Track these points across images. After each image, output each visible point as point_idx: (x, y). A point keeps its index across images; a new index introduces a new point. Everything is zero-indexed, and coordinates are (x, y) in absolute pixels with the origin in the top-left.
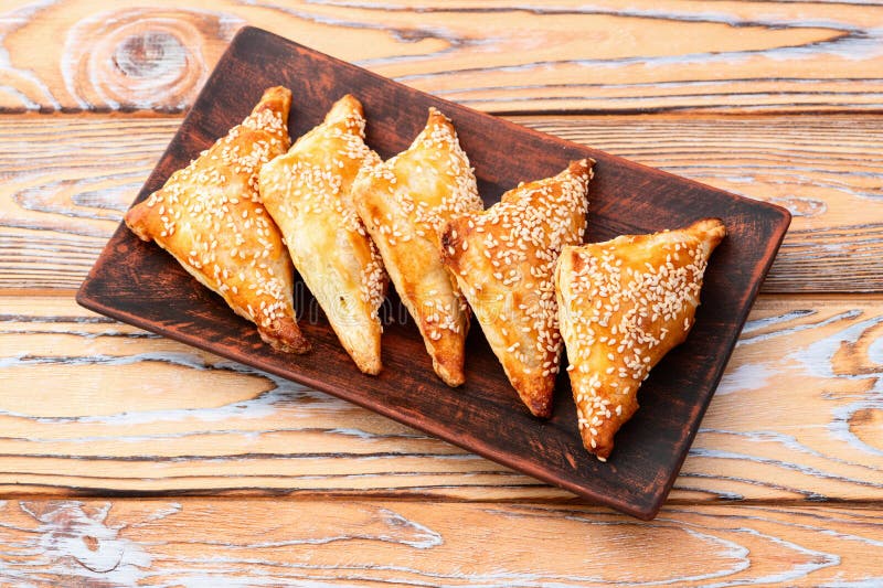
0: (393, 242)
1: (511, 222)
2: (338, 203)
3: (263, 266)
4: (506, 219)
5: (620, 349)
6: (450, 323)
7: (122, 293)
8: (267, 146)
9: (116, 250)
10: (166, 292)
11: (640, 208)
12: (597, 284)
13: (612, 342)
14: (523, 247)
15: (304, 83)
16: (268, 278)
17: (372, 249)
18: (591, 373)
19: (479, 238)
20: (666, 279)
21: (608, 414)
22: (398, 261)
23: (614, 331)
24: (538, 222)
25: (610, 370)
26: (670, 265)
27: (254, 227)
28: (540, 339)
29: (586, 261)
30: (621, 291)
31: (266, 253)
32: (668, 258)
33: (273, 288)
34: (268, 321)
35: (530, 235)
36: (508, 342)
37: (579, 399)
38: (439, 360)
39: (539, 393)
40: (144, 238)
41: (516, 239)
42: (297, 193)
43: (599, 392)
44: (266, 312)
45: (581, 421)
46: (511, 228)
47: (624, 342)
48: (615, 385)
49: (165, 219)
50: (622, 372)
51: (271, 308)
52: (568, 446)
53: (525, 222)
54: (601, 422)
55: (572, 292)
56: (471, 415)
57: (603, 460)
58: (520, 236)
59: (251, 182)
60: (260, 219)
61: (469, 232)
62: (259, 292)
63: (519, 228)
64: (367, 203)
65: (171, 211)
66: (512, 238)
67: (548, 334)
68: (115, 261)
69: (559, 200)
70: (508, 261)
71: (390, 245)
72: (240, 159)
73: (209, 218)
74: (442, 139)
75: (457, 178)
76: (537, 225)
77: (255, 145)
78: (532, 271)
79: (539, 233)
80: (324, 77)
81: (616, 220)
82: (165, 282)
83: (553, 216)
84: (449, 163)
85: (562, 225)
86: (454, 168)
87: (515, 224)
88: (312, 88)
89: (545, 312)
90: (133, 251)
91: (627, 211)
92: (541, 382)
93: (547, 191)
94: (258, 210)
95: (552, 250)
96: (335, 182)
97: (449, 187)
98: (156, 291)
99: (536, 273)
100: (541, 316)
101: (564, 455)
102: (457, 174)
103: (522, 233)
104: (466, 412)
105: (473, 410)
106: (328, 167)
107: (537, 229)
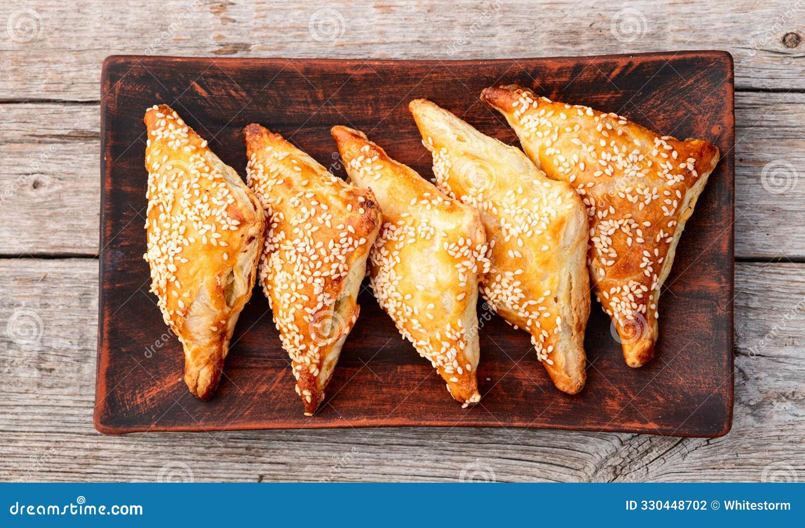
0: (426, 195)
1: (317, 251)
4: (323, 252)
6: (355, 163)
7: (691, 81)
10: (653, 107)
14: (296, 230)
15: (635, 394)
17: (452, 194)
22: (417, 184)
27: (569, 160)
33: (532, 121)
34: (524, 95)
35: (295, 246)
36: (289, 158)
38: (358, 137)
39: (254, 140)
41: (305, 234)
46: (315, 244)
49: (669, 148)
52: (211, 107)
53: (305, 259)
56: (310, 100)
58: (302, 240)
62: (542, 112)
63: (308, 248)
65: (665, 155)
66: (309, 233)
68: (717, 113)
72: (617, 227)
73: (616, 150)
74: (443, 350)
75: (400, 298)
76: (295, 263)
77: (614, 255)
78: (281, 215)
79: (291, 257)
80: (617, 408)
81: (266, 368)
82: (661, 117)
83: (289, 286)
84: (416, 312)
85: (280, 285)
86: (409, 308)
87: (313, 251)
88: (626, 394)
89: (262, 191)
90: (707, 133)
91: (258, 381)
92: (255, 148)
93: (307, 314)
94: (572, 178)
95: (276, 250)
96: (507, 230)
97: (400, 278)
98: (663, 102)
99: (278, 216)
100: (264, 186)
101: (209, 93)
102: (404, 305)
103: (303, 244)
104: (317, 102)
105: (312, 107)
106: (520, 243)
107: (293, 260)
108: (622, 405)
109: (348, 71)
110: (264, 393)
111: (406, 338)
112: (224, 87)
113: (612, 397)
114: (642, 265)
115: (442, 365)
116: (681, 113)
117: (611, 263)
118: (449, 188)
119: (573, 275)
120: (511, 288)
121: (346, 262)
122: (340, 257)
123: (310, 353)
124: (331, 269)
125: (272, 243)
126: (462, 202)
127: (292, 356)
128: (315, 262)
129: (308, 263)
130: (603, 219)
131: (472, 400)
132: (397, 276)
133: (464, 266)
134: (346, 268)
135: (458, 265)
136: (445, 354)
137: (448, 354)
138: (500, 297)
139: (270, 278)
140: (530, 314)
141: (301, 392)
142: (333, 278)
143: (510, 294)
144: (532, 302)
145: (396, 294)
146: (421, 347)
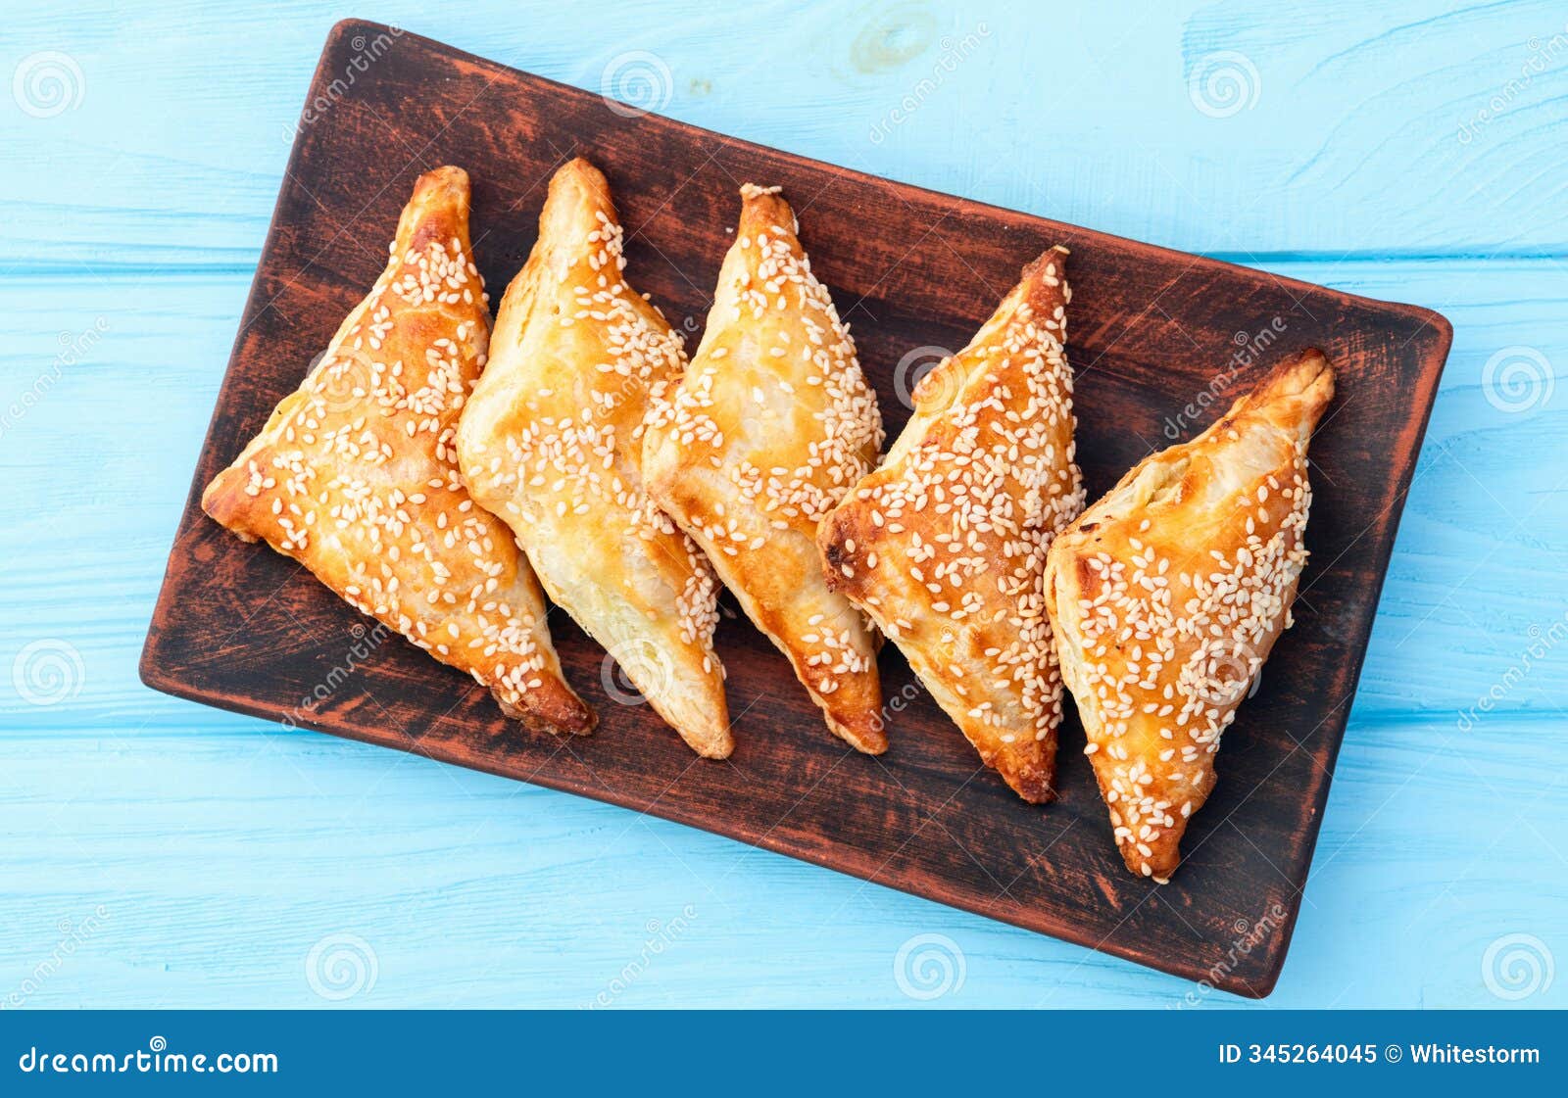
0: (731, 551)
1: (950, 498)
2: (617, 485)
3: (489, 606)
4: (939, 494)
5: (1182, 720)
6: (853, 662)
8: (453, 350)
9: (192, 560)
11: (1163, 330)
12: (1129, 619)
13: (1167, 710)
14: (979, 547)
15: (481, 132)
16: (501, 622)
17: (690, 549)
18: (1131, 760)
19: (895, 544)
20: (1249, 572)
21: (1169, 821)
22: (745, 580)
23: (1168, 692)
24: (998, 483)
25: (1166, 755)
26: (1253, 540)
27: (463, 540)
28: (1028, 691)
29: (1104, 575)
30: (1174, 624)
31: (492, 585)
32: (1250, 527)
33: (513, 640)
34: (514, 697)
35: (987, 520)
36: (969, 701)
37: (1112, 797)
38: (839, 719)
39: (1035, 768)
40: (245, 538)
41: (964, 534)
42: (537, 481)
43: (1148, 790)
44: (505, 680)
45: (1120, 833)
46: (951, 512)
47: (1187, 709)
48: (1176, 776)
49: (285, 523)
50: (1189, 753)
51: (516, 674)
52: (1096, 854)
53: (975, 491)
54: (1156, 835)
55: (1083, 633)
56: (913, 816)
57: (1164, 882)
58: (971, 525)
59: (440, 451)
60: (471, 522)
61: (877, 534)
62: (489, 651)
63: (966, 509)
64: (675, 495)
65: (294, 508)
66: (956, 534)
67: (1040, 681)
68: (195, 583)
69: (1027, 415)
70: (956, 581)
71: (726, 555)
72: (411, 398)
73: (375, 534)
74: (781, 280)
75: (828, 384)
76: (998, 491)
77: (431, 354)
78: (1002, 586)
79: (1004, 505)
80: (517, 116)
81: (1120, 357)
82: (296, 606)
83: (1021, 456)
84: (807, 353)
85: (1040, 466)
86: (818, 362)
87: (957, 501)
88: (496, 138)
89: (1031, 648)
90: (224, 554)
91: (1139, 338)
92: (1035, 749)
93: (1003, 400)
94: (465, 506)
95: (1030, 529)
96: (603, 443)
97: (818, 416)
98: (285, 631)
99: (1010, 587)
100: (1026, 657)
101: (1092, 880)
102: (826, 371)
103: (973, 518)
104: (902, 810)
105: (913, 802)
106: (586, 415)
107: (999, 499)
108: (509, 119)
109: (826, 843)
110: (1133, 312)
111: (843, 323)
112: (1062, 883)
113: (521, 138)
114: (389, 325)
115: (792, 260)
116: (261, 602)
117: (442, 342)
118: (692, 560)
119: (514, 343)
120: (628, 348)
121: (906, 467)
122: (913, 478)
123: (1022, 340)
124: (935, 463)
125: (1034, 545)
126: (675, 525)
127: (1058, 348)
128: (959, 481)
129: (974, 483)
130: (432, 417)
131: (759, 190)
132: (823, 423)
133: (698, 400)
134: (908, 459)
135: (706, 403)
136: (780, 272)
137: (773, 271)
138: (654, 342)
139: (1056, 488)
140: (609, 301)
141: (1061, 286)
142: (937, 447)
143: (634, 339)
144: (598, 315)
145: (834, 392)
146: (821, 300)
